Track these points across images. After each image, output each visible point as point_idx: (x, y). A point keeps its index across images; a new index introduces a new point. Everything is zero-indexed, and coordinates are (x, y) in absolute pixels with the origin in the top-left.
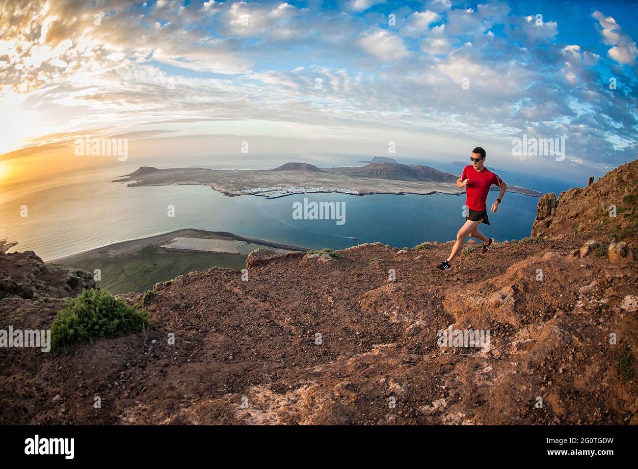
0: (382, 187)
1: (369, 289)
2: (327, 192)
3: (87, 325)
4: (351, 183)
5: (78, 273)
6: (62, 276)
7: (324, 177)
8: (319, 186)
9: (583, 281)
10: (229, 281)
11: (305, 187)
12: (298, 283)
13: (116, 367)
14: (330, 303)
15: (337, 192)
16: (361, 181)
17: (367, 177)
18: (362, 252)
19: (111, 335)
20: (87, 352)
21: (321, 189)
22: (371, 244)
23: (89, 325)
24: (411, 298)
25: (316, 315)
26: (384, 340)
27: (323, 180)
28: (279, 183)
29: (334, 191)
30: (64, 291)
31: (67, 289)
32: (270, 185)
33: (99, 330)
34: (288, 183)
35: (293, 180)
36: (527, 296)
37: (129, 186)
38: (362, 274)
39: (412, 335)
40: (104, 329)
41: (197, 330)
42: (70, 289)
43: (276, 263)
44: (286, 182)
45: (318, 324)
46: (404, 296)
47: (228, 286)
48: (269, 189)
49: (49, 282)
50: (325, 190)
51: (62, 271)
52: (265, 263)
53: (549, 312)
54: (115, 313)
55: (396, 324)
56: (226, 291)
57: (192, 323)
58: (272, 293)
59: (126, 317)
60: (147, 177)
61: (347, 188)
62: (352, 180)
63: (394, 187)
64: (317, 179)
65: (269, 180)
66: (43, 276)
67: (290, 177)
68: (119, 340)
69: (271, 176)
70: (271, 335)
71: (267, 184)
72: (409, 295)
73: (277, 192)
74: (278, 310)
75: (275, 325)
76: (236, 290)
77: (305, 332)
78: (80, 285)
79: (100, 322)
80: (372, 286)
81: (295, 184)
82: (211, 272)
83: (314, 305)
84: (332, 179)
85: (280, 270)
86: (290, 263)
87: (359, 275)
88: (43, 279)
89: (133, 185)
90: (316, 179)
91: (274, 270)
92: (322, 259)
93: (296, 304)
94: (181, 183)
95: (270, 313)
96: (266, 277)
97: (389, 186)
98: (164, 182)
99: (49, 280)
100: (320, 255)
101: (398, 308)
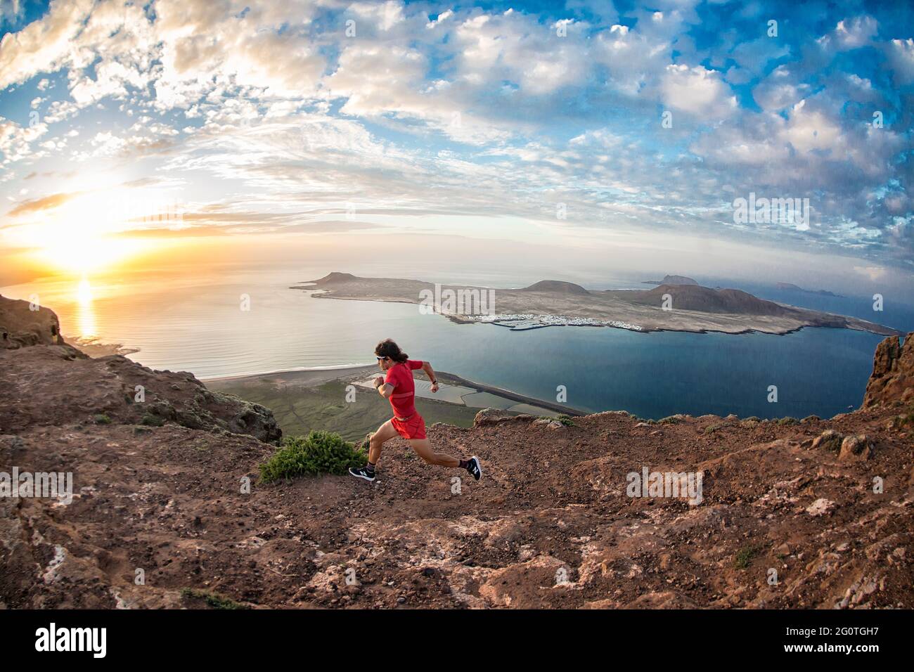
0: (676, 321)
1: (587, 459)
2: (597, 326)
3: (317, 461)
4: (632, 313)
5: (255, 408)
6: (236, 409)
7: (594, 303)
8: (587, 317)
9: (786, 475)
10: (454, 438)
11: (566, 317)
12: (522, 447)
13: (345, 497)
14: (546, 467)
15: (611, 326)
16: (646, 311)
17: (654, 305)
18: (601, 421)
19: (339, 471)
20: (314, 485)
21: (589, 321)
22: (615, 412)
23: (319, 462)
24: (618, 470)
25: (529, 475)
26: (579, 501)
27: (592, 308)
28: (529, 309)
29: (608, 325)
30: (236, 426)
31: (239, 424)
32: (517, 312)
33: (329, 467)
34: (543, 310)
35: (548, 306)
36: (716, 482)
37: (313, 296)
38: (586, 445)
39: (604, 501)
40: (334, 466)
41: (421, 476)
42: (245, 426)
43: (505, 425)
44: (540, 308)
45: (529, 482)
46: (613, 468)
47: (453, 443)
48: (514, 317)
49: (217, 413)
50: (594, 323)
51: (234, 402)
52: (494, 424)
53: (729, 499)
54: (346, 454)
55: (596, 491)
56: (451, 447)
57: (415, 471)
58: (495, 453)
59: (355, 458)
60: (340, 286)
61: (626, 321)
62: (634, 309)
63: (693, 322)
64: (584, 306)
65: (516, 304)
66: (208, 406)
67: (544, 302)
68: (346, 477)
69: (519, 299)
70: (486, 486)
71: (513, 309)
72: (617, 468)
73: (525, 321)
74: (497, 467)
75: (491, 479)
76: (461, 447)
77: (516, 487)
78: (259, 422)
79: (331, 460)
80: (591, 457)
81: (552, 311)
82: (435, 427)
83: (530, 467)
84: (604, 307)
85: (507, 432)
86: (519, 427)
87: (583, 445)
88: (209, 409)
89: (320, 296)
90: (582, 305)
91: (501, 432)
92: (552, 425)
93: (514, 464)
94: (390, 299)
95: (489, 470)
96: (492, 438)
97: (688, 320)
98: (365, 295)
99: (218, 411)
100: (551, 421)
101: (603, 477)
